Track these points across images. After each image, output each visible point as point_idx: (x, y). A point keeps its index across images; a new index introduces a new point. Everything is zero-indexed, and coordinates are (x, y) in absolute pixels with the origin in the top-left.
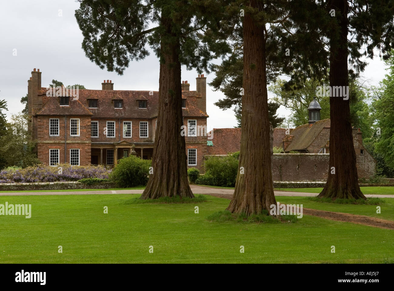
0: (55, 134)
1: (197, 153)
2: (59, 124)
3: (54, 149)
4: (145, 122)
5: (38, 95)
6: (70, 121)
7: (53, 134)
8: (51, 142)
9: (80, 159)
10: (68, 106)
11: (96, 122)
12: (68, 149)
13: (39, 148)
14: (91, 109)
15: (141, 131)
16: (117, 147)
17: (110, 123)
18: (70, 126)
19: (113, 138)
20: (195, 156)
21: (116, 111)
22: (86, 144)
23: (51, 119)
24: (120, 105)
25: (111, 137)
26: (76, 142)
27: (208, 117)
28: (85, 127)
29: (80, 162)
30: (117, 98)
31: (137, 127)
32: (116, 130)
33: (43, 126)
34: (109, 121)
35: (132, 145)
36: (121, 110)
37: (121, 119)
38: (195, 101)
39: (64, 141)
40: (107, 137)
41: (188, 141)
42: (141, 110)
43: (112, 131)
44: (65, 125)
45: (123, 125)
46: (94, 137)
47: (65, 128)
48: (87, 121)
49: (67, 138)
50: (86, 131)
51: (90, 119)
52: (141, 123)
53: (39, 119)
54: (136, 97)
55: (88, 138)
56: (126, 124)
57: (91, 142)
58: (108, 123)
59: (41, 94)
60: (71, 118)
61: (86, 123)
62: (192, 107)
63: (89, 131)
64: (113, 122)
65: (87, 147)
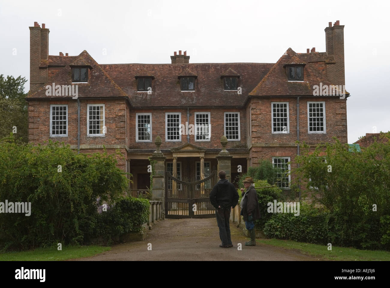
0: (61, 133)
2: (67, 115)
4: (235, 113)
5: (40, 68)
6: (87, 109)
7: (57, 133)
10: (86, 83)
11: (147, 114)
14: (140, 94)
15: (227, 129)
16: (175, 155)
17: (172, 116)
18: (86, 118)
19: (178, 142)
21: (183, 96)
22: (116, 151)
23: (54, 106)
24: (191, 86)
25: (174, 140)
26: (97, 148)
28: (114, 119)
30: (185, 73)
31: (219, 123)
33: (39, 119)
34: (171, 114)
35: (203, 152)
36: (192, 94)
37: (190, 109)
38: (323, 70)
39: (76, 146)
40: (167, 141)
41: (308, 142)
42: (227, 93)
43: (175, 130)
44: (79, 117)
45: (194, 119)
46: (144, 142)
47: (77, 121)
48: (119, 108)
49: (81, 139)
50: (116, 127)
51: (123, 105)
52: (227, 116)
53: (32, 106)
54: (221, 72)
55: (119, 139)
56: (201, 117)
57: (124, 146)
58: (169, 116)
59: (46, 65)
60: (90, 104)
61: (115, 113)
62: (317, 79)
63: (121, 127)
64: (176, 114)
65: (118, 156)
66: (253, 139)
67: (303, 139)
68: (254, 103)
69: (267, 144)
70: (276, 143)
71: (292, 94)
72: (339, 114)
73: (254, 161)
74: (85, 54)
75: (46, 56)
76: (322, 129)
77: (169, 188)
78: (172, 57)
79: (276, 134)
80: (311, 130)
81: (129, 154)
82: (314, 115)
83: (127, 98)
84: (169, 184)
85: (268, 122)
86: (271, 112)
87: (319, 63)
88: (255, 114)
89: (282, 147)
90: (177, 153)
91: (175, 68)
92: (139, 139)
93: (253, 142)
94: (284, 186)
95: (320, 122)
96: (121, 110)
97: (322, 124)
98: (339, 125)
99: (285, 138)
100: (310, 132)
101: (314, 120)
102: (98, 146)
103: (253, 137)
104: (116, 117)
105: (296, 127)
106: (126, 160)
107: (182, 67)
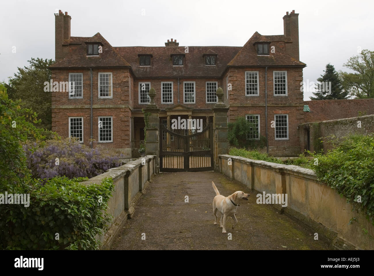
0: (77, 96)
1: (289, 121)
2: (82, 81)
3: (76, 118)
4: (214, 82)
5: (63, 46)
6: (98, 76)
7: (75, 96)
8: (71, 107)
9: (113, 131)
10: (98, 56)
11: (147, 83)
12: (96, 118)
13: (53, 116)
14: (142, 68)
15: (208, 94)
16: (168, 114)
17: (166, 84)
18: (97, 84)
19: (171, 104)
20: (286, 125)
21: (175, 69)
22: (121, 110)
23: (72, 74)
24: (181, 62)
25: (168, 103)
26: (107, 107)
27: (304, 66)
28: (119, 84)
29: (113, 136)
30: (176, 52)
31: (202, 89)
32: (174, 94)
34: (165, 83)
35: (191, 111)
36: (181, 68)
37: (180, 79)
38: (283, 48)
39: (90, 106)
40: (162, 103)
41: (274, 102)
42: (208, 67)
43: (168, 95)
44: (91, 82)
45: (183, 86)
46: (145, 104)
47: (90, 86)
48: (124, 76)
49: (94, 100)
50: (122, 91)
51: (127, 73)
52: (208, 84)
53: (54, 74)
54: (203, 53)
55: (124, 100)
56: (188, 85)
57: (128, 106)
58: (163, 85)
59: (68, 43)
60: (100, 72)
61: (121, 79)
62: (280, 54)
63: (125, 91)
64: (169, 83)
65: (123, 114)
66: (231, 100)
67: (270, 100)
68: (231, 72)
69: (242, 104)
70: (249, 103)
71: (261, 65)
72: (298, 80)
73: (232, 118)
74: (98, 35)
75: (68, 36)
76: (284, 93)
77: (164, 139)
78: (166, 44)
79: (249, 97)
80: (276, 93)
81: (133, 113)
82: (279, 81)
83: (130, 67)
84: (164, 136)
85: (243, 87)
86: (245, 79)
87: (280, 42)
88: (233, 81)
89: (254, 107)
90: (170, 112)
91: (168, 49)
92: (141, 102)
93: (231, 103)
94: (254, 137)
95: (283, 87)
96: (125, 77)
97: (284, 89)
98: (298, 89)
99: (255, 99)
100: (275, 95)
101: (279, 86)
102: (107, 106)
103: (230, 99)
104: (121, 83)
105: (264, 91)
106: (130, 117)
107: (174, 49)
